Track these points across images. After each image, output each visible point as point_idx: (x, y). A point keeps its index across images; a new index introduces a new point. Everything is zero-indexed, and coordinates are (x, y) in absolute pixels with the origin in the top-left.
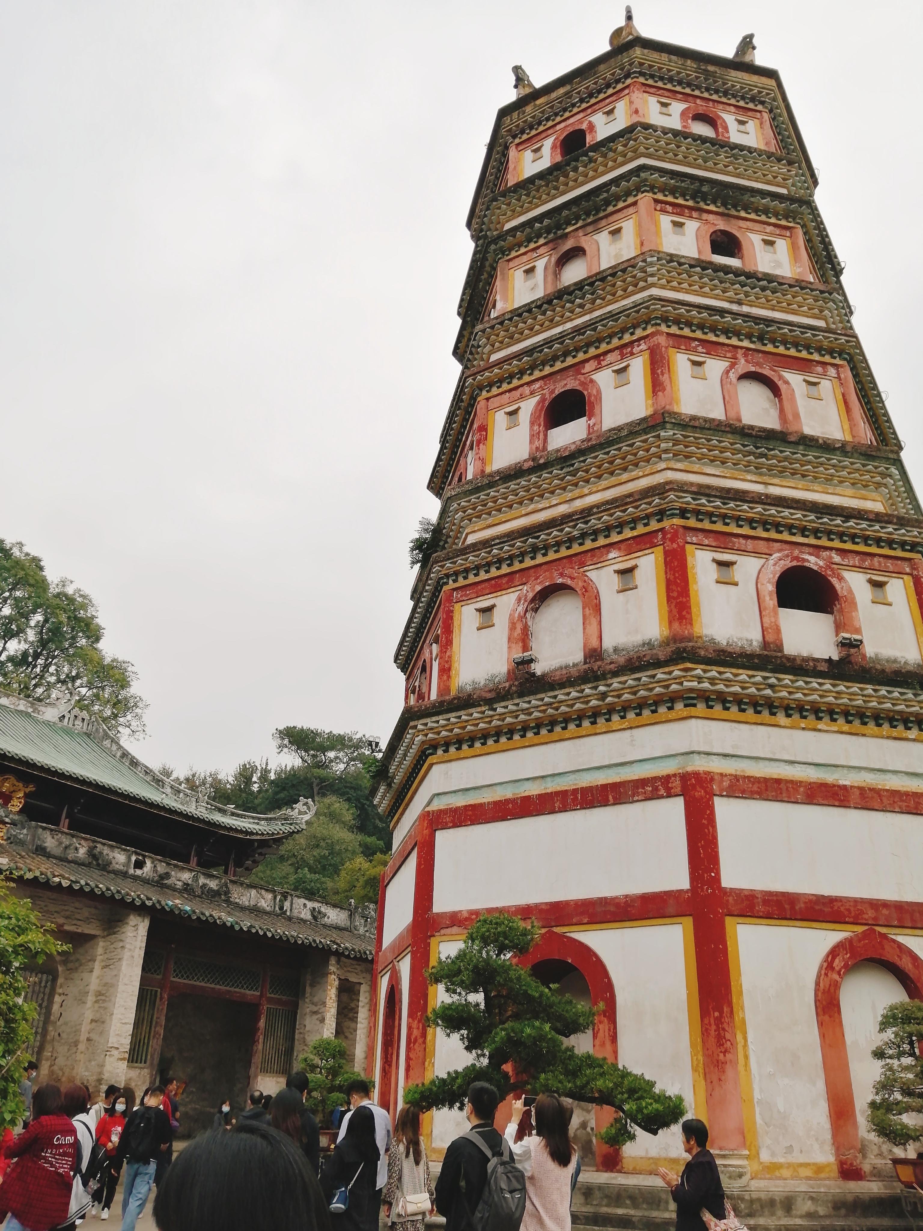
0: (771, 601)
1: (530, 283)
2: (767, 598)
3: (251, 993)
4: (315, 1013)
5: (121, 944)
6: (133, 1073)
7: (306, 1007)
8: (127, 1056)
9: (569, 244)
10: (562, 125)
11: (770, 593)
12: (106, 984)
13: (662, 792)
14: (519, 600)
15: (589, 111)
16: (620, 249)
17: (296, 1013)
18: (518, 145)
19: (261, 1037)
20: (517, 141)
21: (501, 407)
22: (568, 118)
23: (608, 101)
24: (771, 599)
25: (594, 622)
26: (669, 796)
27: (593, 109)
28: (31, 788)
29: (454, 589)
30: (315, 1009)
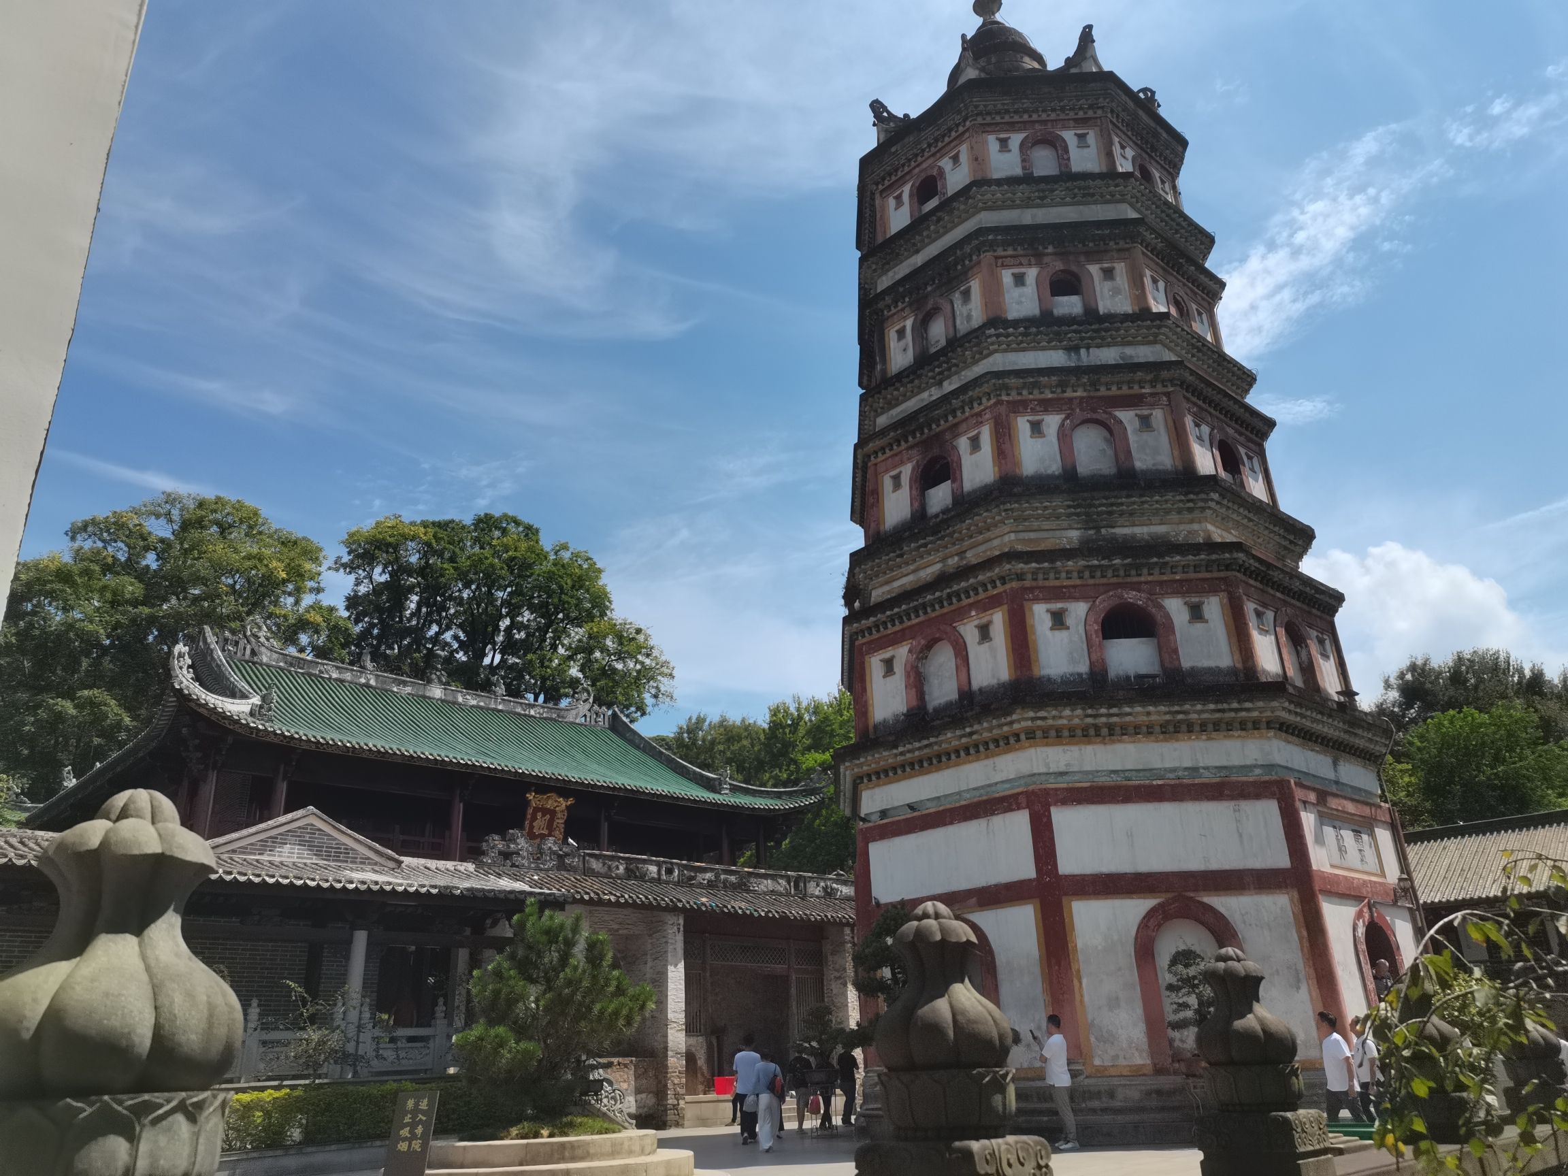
0: (1096, 639)
1: (902, 343)
2: (1094, 636)
3: (779, 968)
4: (839, 978)
5: (664, 940)
6: (693, 1041)
7: (830, 974)
8: (684, 1027)
9: (930, 305)
10: (917, 170)
11: (1096, 631)
12: (658, 973)
13: (1014, 807)
14: (910, 651)
15: (938, 155)
16: (970, 310)
17: (822, 980)
18: (881, 192)
19: (794, 1003)
20: (880, 187)
21: (887, 471)
22: (921, 163)
23: (952, 145)
24: (1097, 637)
25: (964, 670)
26: (1019, 809)
27: (939, 154)
28: (570, 801)
29: (863, 644)
30: (837, 974)
